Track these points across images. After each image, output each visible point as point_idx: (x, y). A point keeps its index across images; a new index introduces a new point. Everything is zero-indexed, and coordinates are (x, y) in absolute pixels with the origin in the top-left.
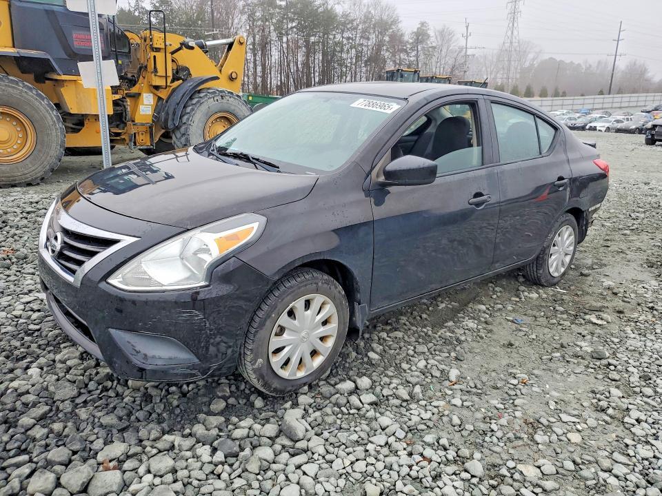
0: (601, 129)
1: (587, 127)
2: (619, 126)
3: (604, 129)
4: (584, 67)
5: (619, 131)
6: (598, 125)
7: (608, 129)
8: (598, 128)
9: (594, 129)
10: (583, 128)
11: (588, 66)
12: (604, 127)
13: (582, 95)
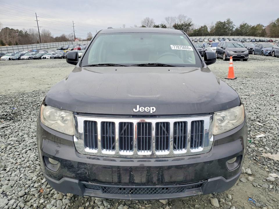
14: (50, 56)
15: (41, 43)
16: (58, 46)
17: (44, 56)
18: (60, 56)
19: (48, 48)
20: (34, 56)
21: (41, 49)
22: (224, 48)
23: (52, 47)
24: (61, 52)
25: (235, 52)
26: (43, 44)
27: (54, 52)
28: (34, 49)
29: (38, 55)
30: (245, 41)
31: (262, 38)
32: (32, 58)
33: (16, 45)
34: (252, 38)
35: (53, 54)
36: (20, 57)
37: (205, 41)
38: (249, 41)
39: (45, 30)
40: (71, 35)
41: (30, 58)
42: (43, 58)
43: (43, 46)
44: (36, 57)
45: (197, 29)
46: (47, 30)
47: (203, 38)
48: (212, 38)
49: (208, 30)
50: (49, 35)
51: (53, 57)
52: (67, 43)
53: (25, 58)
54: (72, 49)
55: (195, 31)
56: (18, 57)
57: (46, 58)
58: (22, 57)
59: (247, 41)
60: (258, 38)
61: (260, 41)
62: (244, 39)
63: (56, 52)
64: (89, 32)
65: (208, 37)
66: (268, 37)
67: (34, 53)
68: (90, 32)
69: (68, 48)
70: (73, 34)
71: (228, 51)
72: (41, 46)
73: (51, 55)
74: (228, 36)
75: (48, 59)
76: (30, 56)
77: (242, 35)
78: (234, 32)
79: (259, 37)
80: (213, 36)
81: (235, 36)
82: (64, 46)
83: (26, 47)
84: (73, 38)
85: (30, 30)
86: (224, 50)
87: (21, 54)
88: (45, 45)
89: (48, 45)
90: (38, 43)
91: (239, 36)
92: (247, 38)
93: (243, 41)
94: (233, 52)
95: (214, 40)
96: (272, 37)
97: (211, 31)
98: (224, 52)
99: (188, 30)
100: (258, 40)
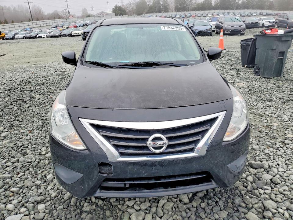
0: (44, 37)
1: (38, 37)
2: (51, 34)
3: (45, 37)
4: (12, 8)
5: (52, 37)
6: (42, 35)
7: (47, 37)
8: (43, 37)
9: (41, 37)
10: (35, 37)
11: (14, 8)
12: (45, 36)
13: (22, 22)
14: (46, 35)
15: (33, 21)
16: (52, 24)
17: (40, 35)
18: (57, 35)
19: (41, 27)
20: (29, 35)
21: (33, 28)
22: (222, 23)
23: (45, 25)
24: (56, 30)
25: (233, 26)
26: (35, 21)
27: (49, 31)
28: (26, 27)
29: (33, 34)
30: (251, 15)
31: (269, 12)
32: (27, 37)
33: (6, 24)
34: (259, 11)
35: (49, 33)
36: (14, 37)
37: (209, 16)
38: (255, 15)
39: (35, 6)
40: (64, 12)
41: (24, 38)
42: (39, 37)
43: (35, 24)
44: (31, 36)
45: (200, 2)
46: (38, 6)
47: (207, 12)
48: (217, 12)
49: (212, 4)
50: (40, 11)
51: (49, 36)
52: (61, 21)
53: (20, 37)
54: (67, 27)
55: (198, 4)
56: (11, 37)
57: (42, 37)
58: (16, 37)
59: (254, 15)
60: (265, 12)
61: (267, 15)
62: (250, 13)
63: (51, 30)
64: (83, 8)
65: (212, 11)
66: (276, 9)
67: (28, 31)
68: (85, 8)
69: (63, 26)
70: (67, 11)
71: (226, 26)
72: (34, 24)
73: (46, 33)
74: (234, 9)
75: (44, 38)
76: (24, 35)
77: (248, 8)
78: (240, 5)
79: (267, 10)
80: (218, 10)
81: (241, 9)
82: (58, 24)
83: (18, 25)
84: (67, 14)
85: (19, 6)
86: (222, 25)
87: (15, 33)
88: (38, 23)
89: (41, 23)
90: (30, 20)
91: (245, 9)
92: (253, 11)
93: (250, 14)
94: (231, 27)
95: (218, 15)
96: (280, 10)
97: (216, 5)
98: (222, 27)
99: (191, 4)
100: (266, 13)
